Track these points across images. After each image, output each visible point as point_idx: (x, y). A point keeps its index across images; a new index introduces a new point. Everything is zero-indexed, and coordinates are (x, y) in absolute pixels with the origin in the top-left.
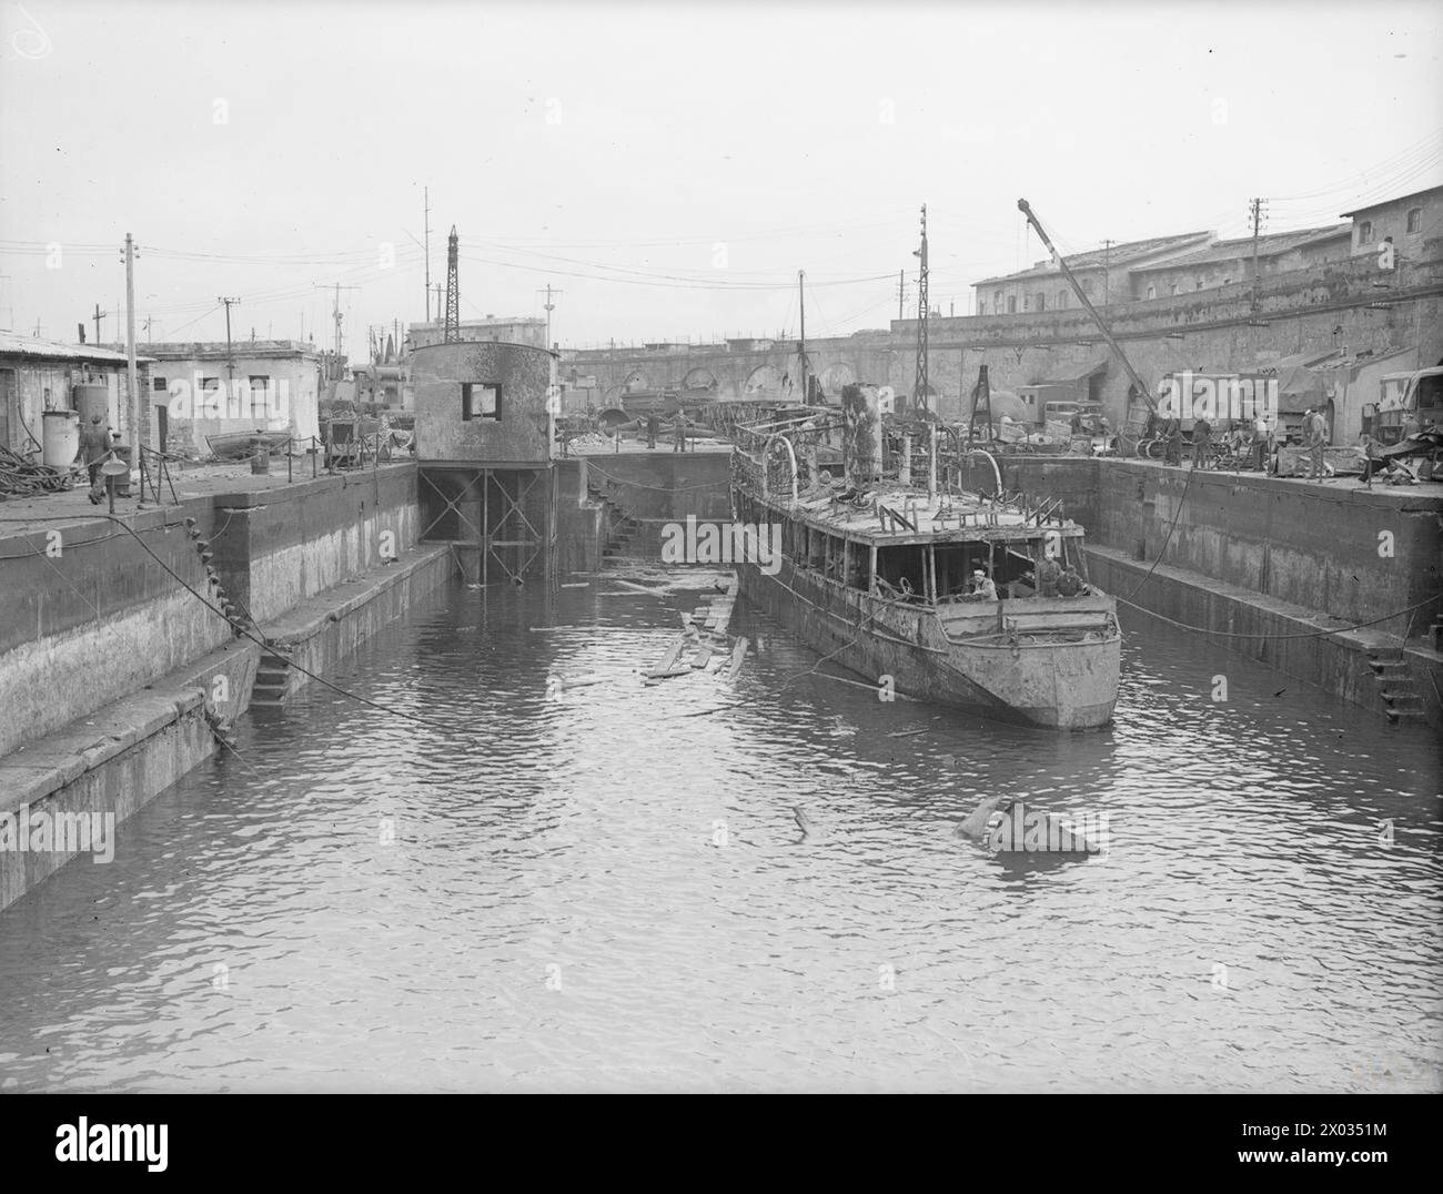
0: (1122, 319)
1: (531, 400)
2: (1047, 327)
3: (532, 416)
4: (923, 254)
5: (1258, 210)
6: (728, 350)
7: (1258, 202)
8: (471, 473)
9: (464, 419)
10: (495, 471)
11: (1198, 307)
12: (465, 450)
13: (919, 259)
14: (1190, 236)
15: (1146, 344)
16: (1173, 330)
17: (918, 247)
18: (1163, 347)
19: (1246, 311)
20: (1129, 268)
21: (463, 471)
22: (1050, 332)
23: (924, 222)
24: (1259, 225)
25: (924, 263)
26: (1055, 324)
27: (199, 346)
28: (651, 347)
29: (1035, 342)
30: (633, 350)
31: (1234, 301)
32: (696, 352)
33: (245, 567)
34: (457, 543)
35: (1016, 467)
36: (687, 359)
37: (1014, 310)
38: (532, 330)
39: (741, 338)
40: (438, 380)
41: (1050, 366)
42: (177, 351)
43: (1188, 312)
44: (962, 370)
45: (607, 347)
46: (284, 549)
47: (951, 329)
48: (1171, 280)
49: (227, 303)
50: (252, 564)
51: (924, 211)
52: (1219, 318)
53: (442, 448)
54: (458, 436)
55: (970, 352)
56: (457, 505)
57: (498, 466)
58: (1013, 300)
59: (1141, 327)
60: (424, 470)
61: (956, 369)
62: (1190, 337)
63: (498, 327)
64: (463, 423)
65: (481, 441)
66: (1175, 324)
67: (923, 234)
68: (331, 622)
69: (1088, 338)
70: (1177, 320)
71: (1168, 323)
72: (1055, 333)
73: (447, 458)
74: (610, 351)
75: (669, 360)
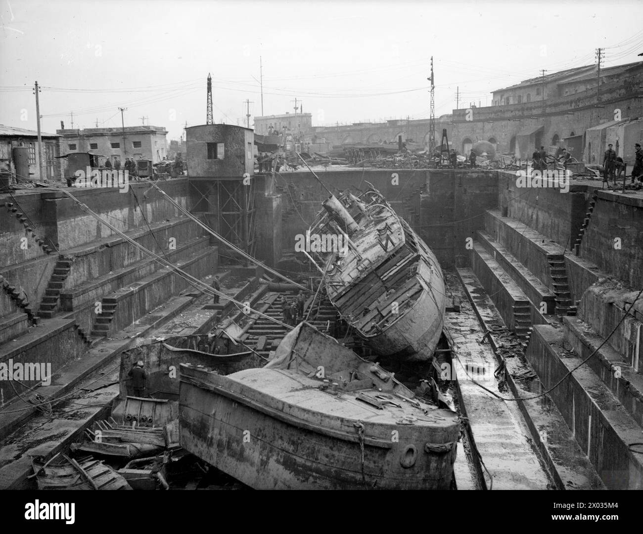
0: (550, 106)
1: (237, 150)
2: (519, 111)
3: (237, 157)
4: (431, 79)
5: (600, 53)
6: (388, 125)
7: (600, 50)
8: (212, 182)
9: (208, 158)
10: (222, 181)
11: (579, 100)
12: (209, 172)
13: (430, 81)
14: (585, 67)
15: (559, 118)
16: (570, 110)
17: (430, 76)
18: (566, 119)
19: (596, 101)
20: (557, 83)
21: (208, 181)
22: (520, 113)
23: (432, 64)
24: (601, 60)
25: (432, 83)
26: (523, 109)
27: (111, 129)
28: (355, 125)
29: (513, 118)
30: (346, 126)
31: (592, 97)
32: (374, 126)
33: (55, 224)
34: (207, 213)
35: (459, 175)
36: (369, 129)
37: (508, 103)
38: (305, 119)
39: (392, 119)
40: (197, 142)
41: (520, 129)
42: (101, 132)
43: (576, 102)
44: (484, 132)
45: (334, 125)
46: (84, 216)
47: (479, 113)
48: (575, 87)
49: (122, 110)
50: (58, 223)
51: (432, 59)
52: (587, 104)
53: (199, 172)
54: (206, 166)
55: (486, 123)
56: (207, 197)
57: (223, 179)
58: (508, 99)
59: (558, 109)
60: (192, 181)
61: (481, 131)
62: (576, 114)
63: (290, 117)
64: (208, 160)
65: (215, 168)
66: (570, 108)
67: (432, 70)
68: (106, 248)
69: (536, 115)
70: (571, 106)
71: (568, 107)
72: (523, 113)
73: (201, 176)
74: (337, 127)
75: (361, 130)
